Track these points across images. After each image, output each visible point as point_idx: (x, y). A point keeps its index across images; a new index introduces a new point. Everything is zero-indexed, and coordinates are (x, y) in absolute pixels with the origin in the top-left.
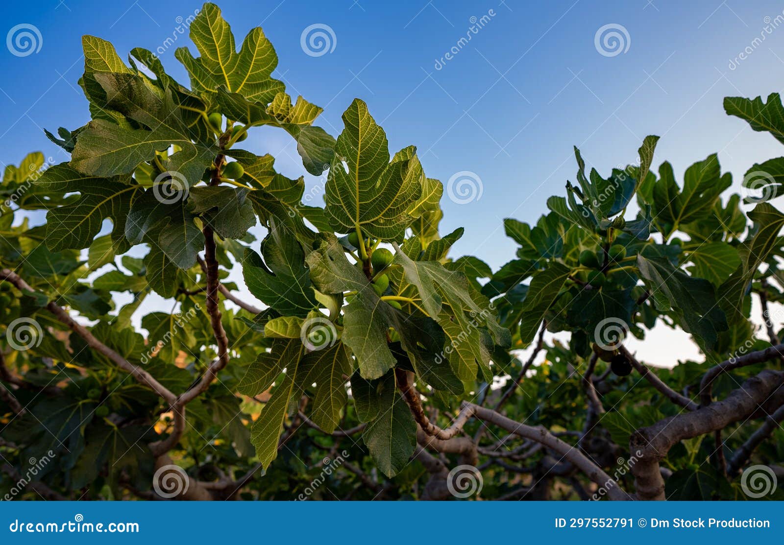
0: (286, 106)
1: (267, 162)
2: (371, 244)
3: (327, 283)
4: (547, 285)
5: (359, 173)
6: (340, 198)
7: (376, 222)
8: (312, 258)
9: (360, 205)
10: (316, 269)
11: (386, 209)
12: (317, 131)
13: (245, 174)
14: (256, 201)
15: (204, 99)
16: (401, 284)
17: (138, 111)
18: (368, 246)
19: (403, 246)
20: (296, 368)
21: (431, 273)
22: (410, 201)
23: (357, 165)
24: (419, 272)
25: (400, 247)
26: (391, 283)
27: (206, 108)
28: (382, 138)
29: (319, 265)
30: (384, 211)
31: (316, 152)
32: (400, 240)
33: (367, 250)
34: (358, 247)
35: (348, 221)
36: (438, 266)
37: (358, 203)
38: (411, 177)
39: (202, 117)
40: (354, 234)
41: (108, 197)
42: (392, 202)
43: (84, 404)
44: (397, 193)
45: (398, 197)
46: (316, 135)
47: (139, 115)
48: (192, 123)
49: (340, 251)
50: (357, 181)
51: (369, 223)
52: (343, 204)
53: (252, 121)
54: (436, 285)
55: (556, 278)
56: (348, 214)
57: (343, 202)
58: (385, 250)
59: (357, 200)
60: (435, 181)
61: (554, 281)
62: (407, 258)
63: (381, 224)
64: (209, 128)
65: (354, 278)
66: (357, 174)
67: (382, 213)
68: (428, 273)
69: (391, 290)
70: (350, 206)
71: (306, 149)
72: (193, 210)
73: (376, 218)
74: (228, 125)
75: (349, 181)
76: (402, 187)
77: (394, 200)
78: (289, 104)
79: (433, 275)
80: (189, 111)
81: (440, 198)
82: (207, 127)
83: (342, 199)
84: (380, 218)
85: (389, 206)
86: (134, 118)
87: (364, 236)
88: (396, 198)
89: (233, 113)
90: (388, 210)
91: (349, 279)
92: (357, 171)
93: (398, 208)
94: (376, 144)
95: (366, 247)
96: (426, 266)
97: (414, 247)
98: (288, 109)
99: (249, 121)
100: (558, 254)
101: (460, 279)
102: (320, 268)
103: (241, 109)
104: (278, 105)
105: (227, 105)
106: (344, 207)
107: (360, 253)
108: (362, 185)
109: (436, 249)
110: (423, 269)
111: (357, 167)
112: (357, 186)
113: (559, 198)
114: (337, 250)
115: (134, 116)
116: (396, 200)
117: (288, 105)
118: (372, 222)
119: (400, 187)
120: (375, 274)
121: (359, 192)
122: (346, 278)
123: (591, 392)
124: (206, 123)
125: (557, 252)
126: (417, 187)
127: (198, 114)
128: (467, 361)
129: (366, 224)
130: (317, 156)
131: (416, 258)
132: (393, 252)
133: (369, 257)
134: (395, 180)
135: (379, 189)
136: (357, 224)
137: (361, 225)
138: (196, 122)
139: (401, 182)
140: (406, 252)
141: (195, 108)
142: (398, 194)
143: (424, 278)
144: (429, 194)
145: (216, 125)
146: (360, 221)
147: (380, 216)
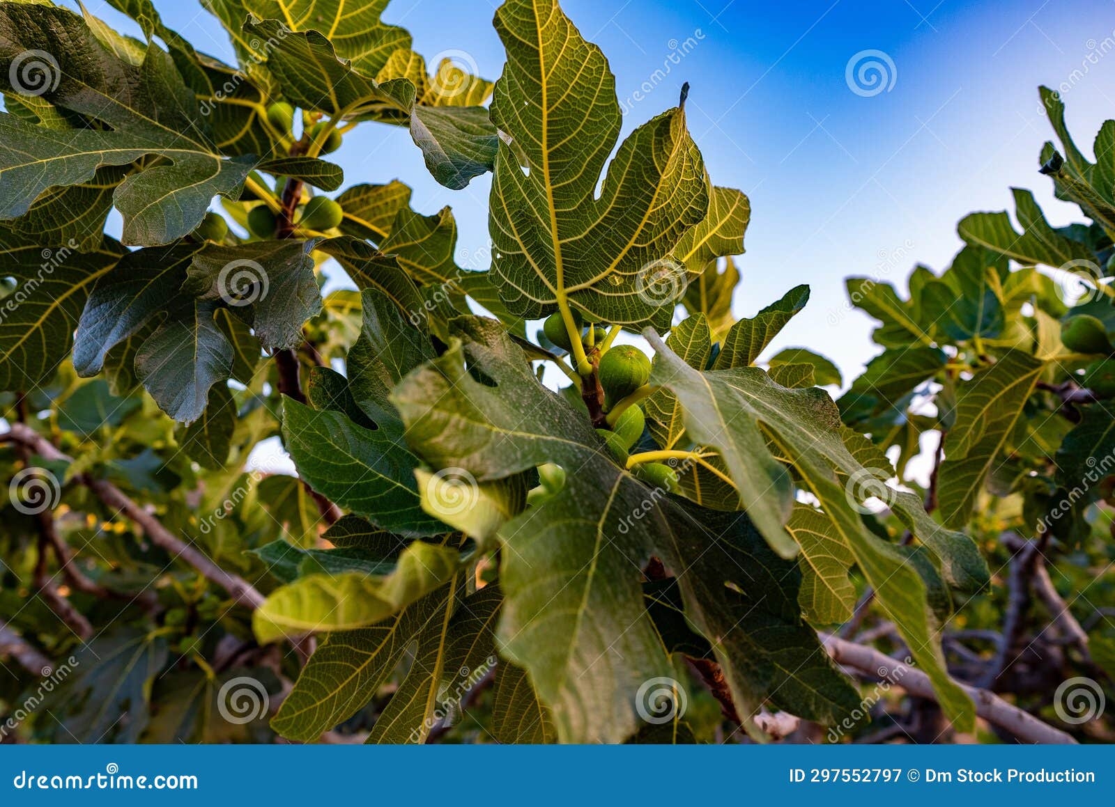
0: (417, 77)
1: (396, 197)
2: (598, 338)
3: (467, 451)
4: (994, 400)
5: (551, 166)
6: (517, 238)
7: (603, 284)
8: (412, 388)
9: (562, 246)
10: (429, 416)
11: (625, 251)
12: (474, 113)
13: (345, 219)
14: (353, 267)
15: (255, 78)
16: (673, 422)
17: (83, 92)
18: (592, 342)
19: (673, 337)
20: (443, 635)
21: (747, 398)
22: (681, 227)
23: (544, 146)
24: (718, 400)
25: (664, 339)
26: (650, 422)
27: (262, 95)
28: (600, 71)
29: (436, 407)
30: (620, 257)
31: (463, 143)
32: (662, 323)
33: (587, 351)
34: (568, 346)
35: (539, 288)
36: (761, 379)
37: (557, 243)
38: (680, 166)
39: (257, 115)
40: (555, 317)
41: (76, 283)
42: (638, 232)
43: (157, 639)
44: (647, 208)
45: (649, 218)
46: (473, 120)
47: (85, 100)
48: (241, 130)
49: (514, 360)
50: (548, 188)
51: (586, 290)
52: (524, 251)
53: (342, 106)
54: (768, 433)
55: (1011, 381)
56: (539, 272)
57: (525, 244)
58: (629, 348)
59: (554, 235)
60: (732, 194)
61: (1007, 389)
62: (682, 365)
63: (616, 289)
64: (273, 136)
65: (552, 429)
66: (546, 171)
67: (616, 262)
68: (743, 401)
69: (650, 439)
70: (540, 252)
71: (438, 139)
72: (205, 292)
73: (603, 275)
74: (305, 125)
75: (532, 194)
76: (658, 190)
77: (641, 227)
78: (422, 71)
79: (755, 404)
80: (233, 106)
81: (745, 226)
82: (269, 135)
83: (521, 238)
84: (612, 273)
85: (631, 243)
86: (71, 107)
87: (580, 322)
88: (645, 220)
89: (303, 93)
90: (629, 252)
91: (537, 431)
92: (545, 161)
93: (653, 245)
94: (585, 90)
95: (585, 346)
96: (730, 380)
97: (696, 337)
98: (422, 83)
99: (336, 105)
100: (988, 331)
101: (818, 408)
102: (439, 415)
103: (314, 82)
104: (397, 73)
105: (289, 77)
106: (529, 257)
107: (574, 362)
108: (561, 196)
109: (747, 339)
110: (728, 391)
111: (545, 152)
112: (550, 200)
113: (991, 214)
114: (507, 359)
115: (73, 104)
116: (647, 225)
117: (419, 74)
118: (594, 285)
119: (653, 191)
120: (612, 405)
121: (557, 215)
122: (528, 431)
123: (1042, 584)
124: (265, 125)
125: (984, 327)
126: (696, 190)
127: (249, 109)
128: (831, 581)
129: (581, 291)
130: (464, 151)
131: (703, 362)
132: (650, 353)
133: (594, 369)
134: (640, 175)
135: (601, 200)
136: (560, 295)
137: (569, 295)
138: (248, 127)
139: (655, 176)
140: (680, 352)
141: (243, 98)
142: (650, 211)
143: (736, 419)
144: (721, 220)
145: (280, 126)
146: (566, 286)
147: (611, 268)
